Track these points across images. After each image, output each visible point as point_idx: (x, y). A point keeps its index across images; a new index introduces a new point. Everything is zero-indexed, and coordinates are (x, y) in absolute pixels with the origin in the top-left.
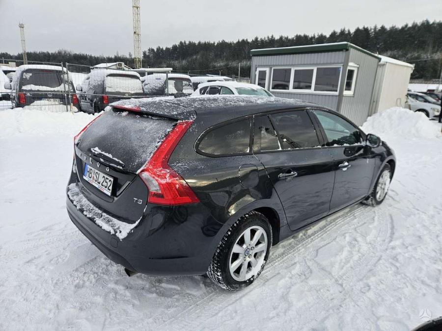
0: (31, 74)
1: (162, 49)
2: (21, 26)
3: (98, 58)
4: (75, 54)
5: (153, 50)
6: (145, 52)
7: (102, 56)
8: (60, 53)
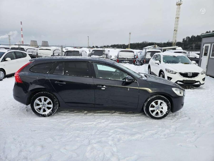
0: (94, 52)
1: (195, 36)
2: (130, 34)
3: (159, 43)
4: (150, 43)
5: (189, 37)
6: (184, 39)
7: (161, 42)
8: (143, 43)
